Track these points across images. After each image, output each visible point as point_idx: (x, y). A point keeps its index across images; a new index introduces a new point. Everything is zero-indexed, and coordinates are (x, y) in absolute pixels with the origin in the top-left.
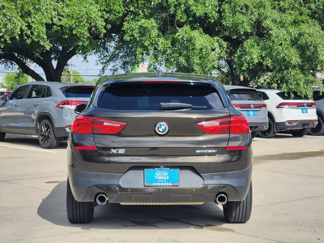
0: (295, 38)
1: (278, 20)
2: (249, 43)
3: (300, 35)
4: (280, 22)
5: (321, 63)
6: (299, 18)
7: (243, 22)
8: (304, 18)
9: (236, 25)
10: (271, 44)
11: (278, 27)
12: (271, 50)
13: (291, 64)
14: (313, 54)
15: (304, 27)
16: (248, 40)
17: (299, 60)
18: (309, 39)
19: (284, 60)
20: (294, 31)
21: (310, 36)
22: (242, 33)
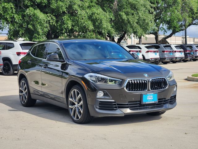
0: (90, 16)
1: (81, 5)
2: (66, 18)
3: (92, 14)
4: (82, 7)
5: (104, 29)
6: (91, 4)
7: (62, 6)
8: (93, 4)
9: (58, 8)
10: (77, 19)
11: (81, 10)
12: (78, 22)
13: (89, 29)
14: (100, 24)
15: (94, 10)
16: (65, 16)
17: (93, 28)
18: (98, 16)
19: (85, 27)
20: (89, 12)
21: (98, 15)
22: (62, 12)
